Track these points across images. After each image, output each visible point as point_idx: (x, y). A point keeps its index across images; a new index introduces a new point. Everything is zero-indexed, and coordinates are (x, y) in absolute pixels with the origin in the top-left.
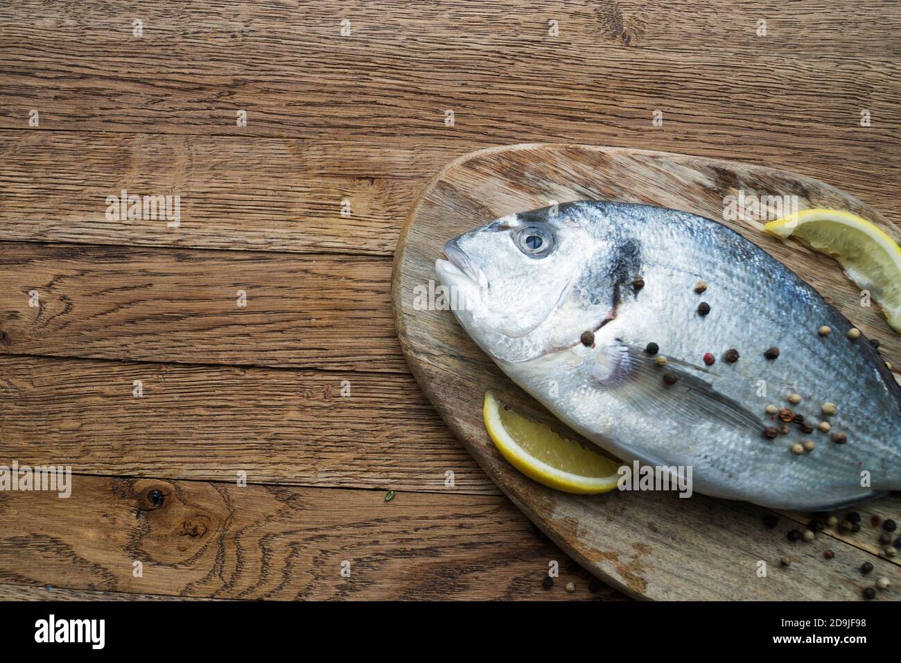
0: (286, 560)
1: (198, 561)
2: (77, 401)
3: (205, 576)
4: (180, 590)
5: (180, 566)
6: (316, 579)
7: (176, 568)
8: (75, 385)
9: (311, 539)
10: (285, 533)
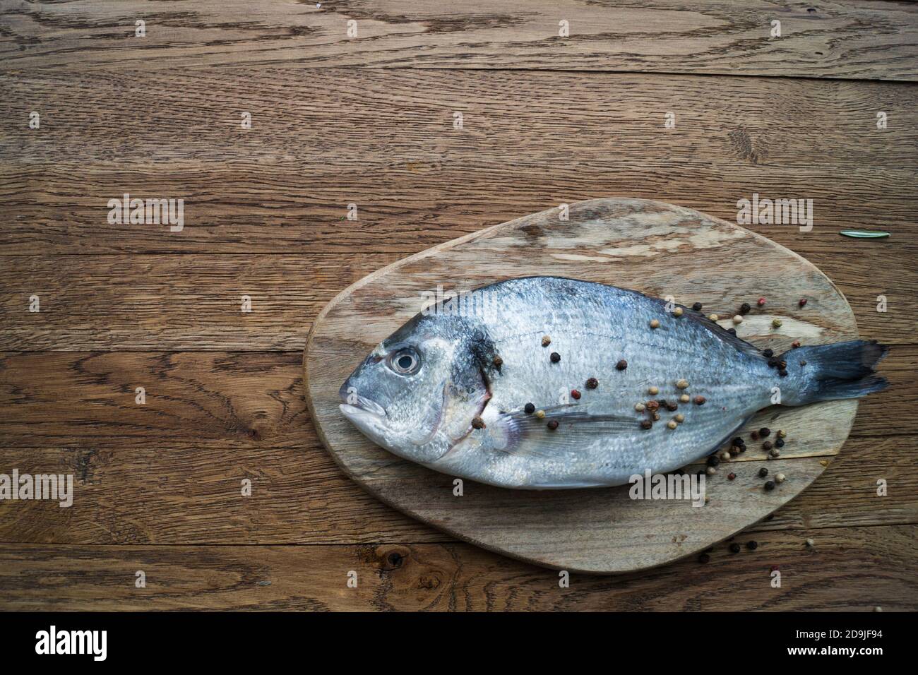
0: (507, 601)
9: (526, 583)
10: (504, 580)
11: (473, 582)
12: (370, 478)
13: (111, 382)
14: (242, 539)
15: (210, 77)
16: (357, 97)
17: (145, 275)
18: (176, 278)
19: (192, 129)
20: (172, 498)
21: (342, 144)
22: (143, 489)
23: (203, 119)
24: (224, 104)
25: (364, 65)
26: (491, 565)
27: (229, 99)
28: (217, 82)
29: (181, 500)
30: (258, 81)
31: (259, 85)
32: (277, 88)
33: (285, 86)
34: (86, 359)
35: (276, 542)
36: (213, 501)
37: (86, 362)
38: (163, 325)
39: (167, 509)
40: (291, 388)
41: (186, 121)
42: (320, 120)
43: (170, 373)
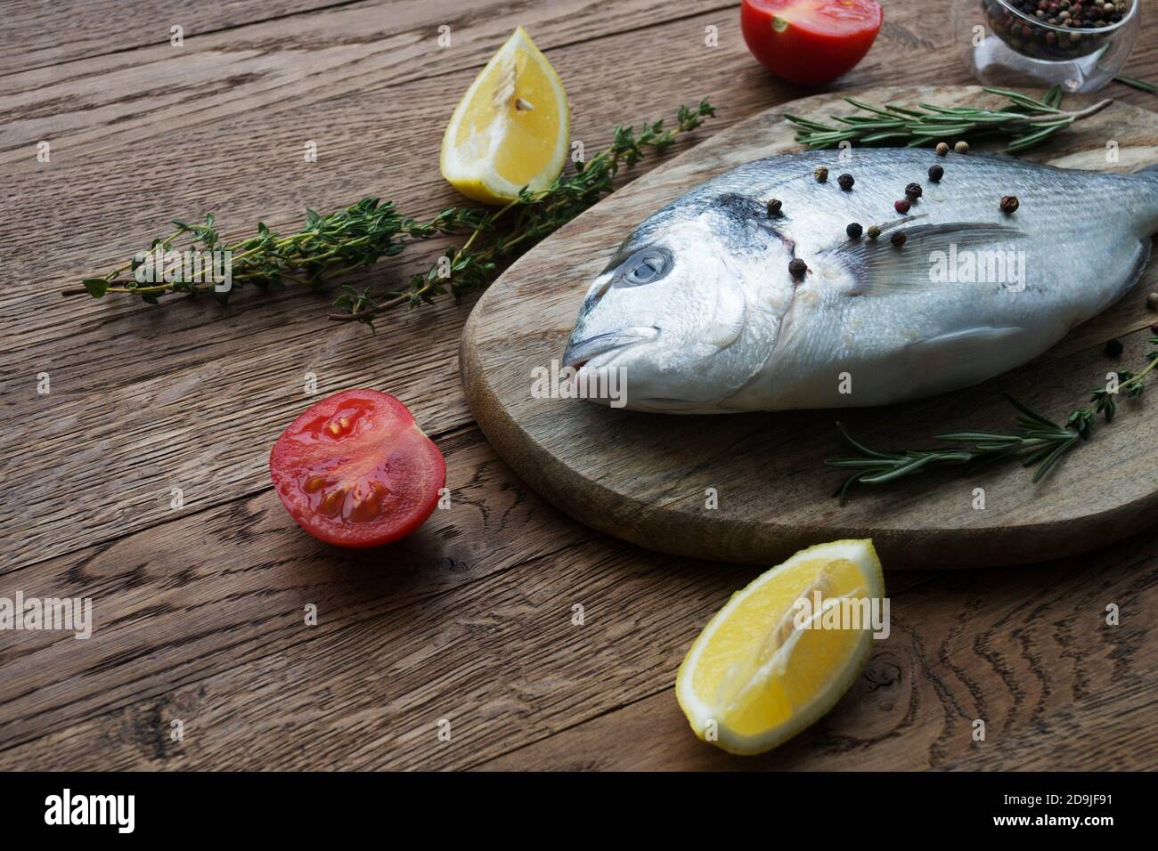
0: (1025, 656)
1: (919, 712)
2: (609, 596)
3: (943, 726)
4: (926, 760)
5: (901, 731)
6: (1078, 659)
7: (898, 735)
8: (592, 579)
9: (1032, 617)
10: (997, 625)
11: (950, 648)
12: (672, 499)
13: (151, 579)
14: (520, 735)
15: (135, 154)
16: (369, 124)
17: (146, 410)
18: (202, 397)
19: (136, 218)
20: (353, 718)
21: (380, 175)
22: (289, 725)
23: (149, 203)
24: (172, 180)
25: (357, 90)
26: (960, 612)
27: (177, 172)
28: (149, 158)
29: (371, 716)
30: (211, 142)
31: (215, 147)
32: (246, 143)
33: (256, 138)
34: (88, 560)
35: (583, 716)
36: (434, 695)
37: (89, 566)
38: (212, 465)
39: (354, 741)
40: (476, 479)
41: (122, 213)
42: (330, 159)
43: (257, 528)
